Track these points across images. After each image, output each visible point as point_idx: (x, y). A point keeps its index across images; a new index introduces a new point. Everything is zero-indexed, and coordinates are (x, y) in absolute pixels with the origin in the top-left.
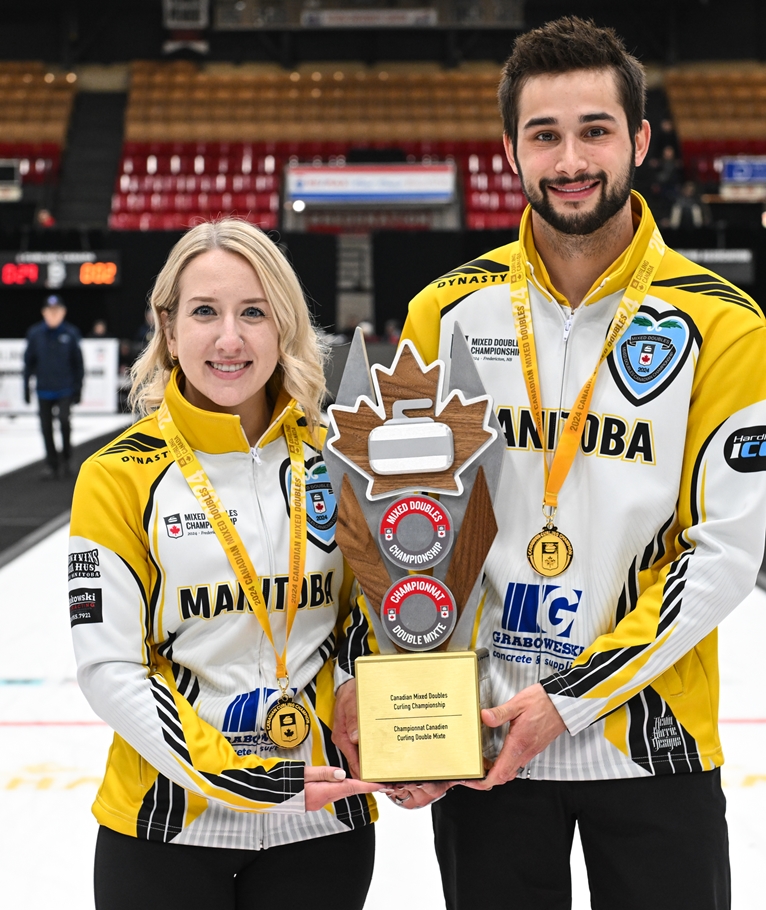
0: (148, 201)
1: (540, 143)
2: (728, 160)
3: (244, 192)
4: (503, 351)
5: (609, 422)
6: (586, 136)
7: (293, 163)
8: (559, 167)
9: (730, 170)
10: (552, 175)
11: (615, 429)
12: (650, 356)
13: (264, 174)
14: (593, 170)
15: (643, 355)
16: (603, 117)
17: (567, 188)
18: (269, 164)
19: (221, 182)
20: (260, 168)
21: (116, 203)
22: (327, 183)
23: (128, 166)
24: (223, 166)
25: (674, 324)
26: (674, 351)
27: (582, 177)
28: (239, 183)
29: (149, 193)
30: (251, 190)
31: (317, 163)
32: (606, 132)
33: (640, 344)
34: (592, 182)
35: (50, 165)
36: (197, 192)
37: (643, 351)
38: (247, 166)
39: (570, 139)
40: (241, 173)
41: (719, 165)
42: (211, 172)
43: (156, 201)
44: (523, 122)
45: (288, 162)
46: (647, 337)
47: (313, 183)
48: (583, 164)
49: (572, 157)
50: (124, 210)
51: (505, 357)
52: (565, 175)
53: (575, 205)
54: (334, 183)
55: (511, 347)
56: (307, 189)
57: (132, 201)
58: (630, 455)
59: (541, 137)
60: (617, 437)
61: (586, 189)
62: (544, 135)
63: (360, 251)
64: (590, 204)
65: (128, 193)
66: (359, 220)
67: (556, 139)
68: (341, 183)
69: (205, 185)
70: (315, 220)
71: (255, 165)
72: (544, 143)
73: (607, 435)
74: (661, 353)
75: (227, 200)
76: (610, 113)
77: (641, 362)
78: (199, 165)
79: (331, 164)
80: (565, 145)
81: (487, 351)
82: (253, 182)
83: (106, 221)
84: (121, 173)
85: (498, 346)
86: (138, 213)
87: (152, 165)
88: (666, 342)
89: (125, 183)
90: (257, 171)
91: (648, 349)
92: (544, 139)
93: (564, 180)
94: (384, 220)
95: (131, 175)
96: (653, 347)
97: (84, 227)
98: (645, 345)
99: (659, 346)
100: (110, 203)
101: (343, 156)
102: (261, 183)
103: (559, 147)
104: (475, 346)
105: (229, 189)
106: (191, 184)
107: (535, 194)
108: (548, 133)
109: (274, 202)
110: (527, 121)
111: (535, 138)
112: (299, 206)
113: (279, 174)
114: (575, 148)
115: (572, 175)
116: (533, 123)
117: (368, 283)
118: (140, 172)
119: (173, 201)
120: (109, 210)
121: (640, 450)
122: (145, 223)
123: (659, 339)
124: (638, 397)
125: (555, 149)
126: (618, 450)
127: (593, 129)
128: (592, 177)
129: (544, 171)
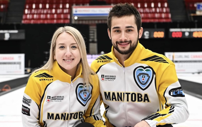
0: (33, 16)
1: (116, 33)
2: (198, 4)
3: (60, 14)
4: (112, 79)
5: (138, 94)
6: (127, 31)
7: (74, 6)
8: (120, 39)
9: (199, 6)
10: (119, 41)
11: (140, 96)
12: (144, 78)
13: (66, 8)
14: (128, 40)
15: (143, 78)
16: (131, 27)
17: (122, 44)
18: (67, 6)
19: (54, 11)
20: (65, 7)
21: (24, 17)
22: (84, 11)
23: (27, 7)
24: (54, 6)
25: (149, 70)
26: (149, 77)
27: (126, 41)
28: (59, 11)
29: (33, 14)
30: (63, 13)
31: (81, 6)
32: (132, 31)
33: (141, 75)
34: (128, 43)
35: (5, 6)
36: (47, 14)
37: (142, 77)
38: (61, 6)
39: (123, 32)
40: (59, 8)
41: (196, 5)
42: (51, 8)
43: (35, 16)
44: (112, 27)
45: (73, 5)
46: (143, 74)
47: (80, 11)
48: (126, 38)
49: (123, 36)
50: (26, 19)
51: (112, 80)
52: (122, 41)
53: (124, 48)
54: (86, 11)
55: (113, 78)
56: (78, 13)
57: (28, 16)
58: (144, 101)
59: (116, 31)
60: (141, 97)
61: (127, 44)
62: (117, 31)
63: (94, 31)
64: (127, 48)
65: (27, 14)
66: (93, 22)
67: (120, 32)
68: (88, 11)
69: (49, 12)
70: (81, 22)
71: (63, 6)
72: (117, 33)
73: (138, 97)
74: (147, 78)
75: (55, 16)
76: (133, 26)
77: (142, 80)
78: (47, 6)
79: (85, 6)
80: (122, 33)
81: (108, 79)
82: (63, 11)
83: (21, 22)
84: (26, 8)
85: (110, 77)
86: (30, 20)
87: (34, 6)
88: (147, 75)
89: (26, 11)
90: (64, 8)
91: (144, 77)
92: (117, 32)
93: (121, 42)
94: (100, 22)
95: (28, 9)
96: (145, 76)
97: (15, 23)
98: (143, 76)
99: (146, 76)
100: (22, 17)
101: (88, 3)
102: (65, 11)
103: (120, 34)
104: (106, 77)
105: (56, 13)
106: (45, 11)
107: (115, 45)
108: (118, 30)
109: (69, 17)
110: (113, 27)
111: (115, 31)
112: (76, 18)
113: (70, 9)
114: (124, 34)
115: (123, 41)
116: (115, 28)
117: (96, 40)
118: (31, 8)
119: (40, 16)
120: (22, 19)
121: (146, 100)
122: (32, 22)
123: (146, 74)
124: (143, 88)
125: (119, 34)
126: (141, 100)
127: (129, 30)
128: (128, 42)
129: (117, 39)
